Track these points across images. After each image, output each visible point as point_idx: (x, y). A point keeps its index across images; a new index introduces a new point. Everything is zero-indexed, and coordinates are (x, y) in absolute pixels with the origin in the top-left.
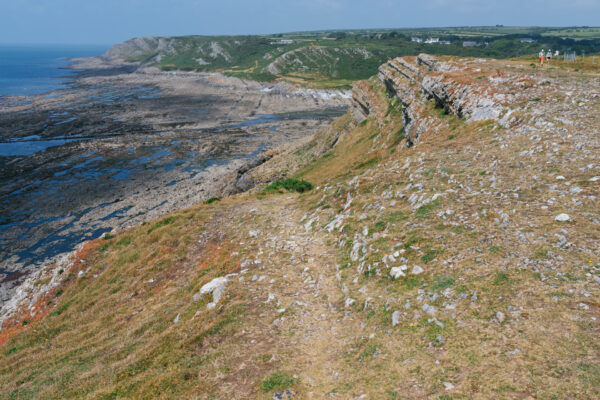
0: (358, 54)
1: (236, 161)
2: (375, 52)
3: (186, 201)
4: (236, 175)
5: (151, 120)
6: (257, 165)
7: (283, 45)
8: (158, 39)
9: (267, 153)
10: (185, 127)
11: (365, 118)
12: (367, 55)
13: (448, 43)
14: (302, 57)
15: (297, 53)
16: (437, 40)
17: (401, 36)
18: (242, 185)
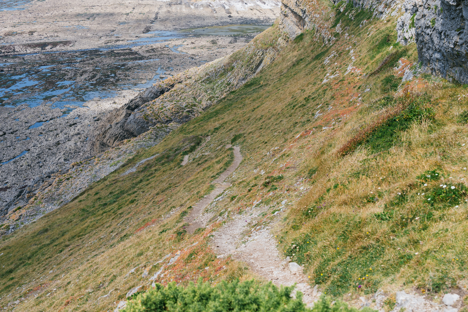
1: (125, 93)
3: (55, 150)
4: (124, 113)
5: (13, 38)
6: (153, 98)
9: (166, 81)
10: (58, 47)
11: (299, 32)
18: (132, 127)
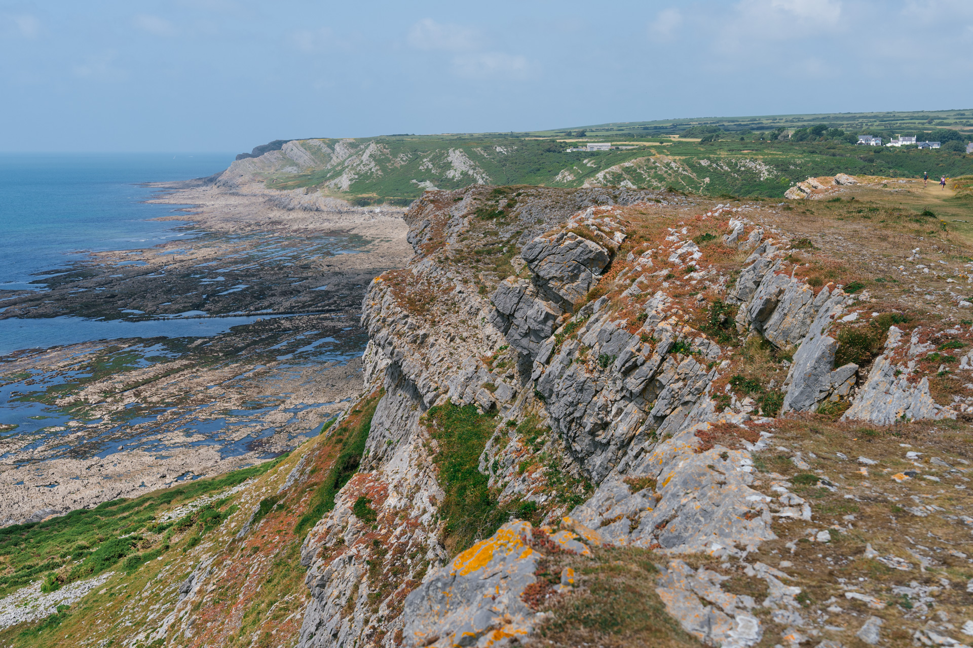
0: (749, 171)
2: (782, 167)
7: (592, 154)
8: (332, 144)
12: (765, 172)
13: (936, 146)
14: (637, 178)
15: (628, 170)
16: (913, 141)
17: (836, 133)
